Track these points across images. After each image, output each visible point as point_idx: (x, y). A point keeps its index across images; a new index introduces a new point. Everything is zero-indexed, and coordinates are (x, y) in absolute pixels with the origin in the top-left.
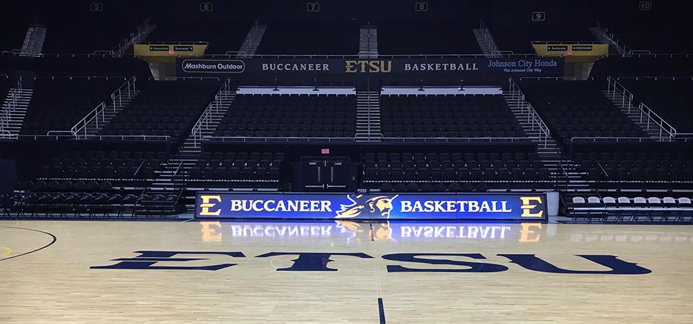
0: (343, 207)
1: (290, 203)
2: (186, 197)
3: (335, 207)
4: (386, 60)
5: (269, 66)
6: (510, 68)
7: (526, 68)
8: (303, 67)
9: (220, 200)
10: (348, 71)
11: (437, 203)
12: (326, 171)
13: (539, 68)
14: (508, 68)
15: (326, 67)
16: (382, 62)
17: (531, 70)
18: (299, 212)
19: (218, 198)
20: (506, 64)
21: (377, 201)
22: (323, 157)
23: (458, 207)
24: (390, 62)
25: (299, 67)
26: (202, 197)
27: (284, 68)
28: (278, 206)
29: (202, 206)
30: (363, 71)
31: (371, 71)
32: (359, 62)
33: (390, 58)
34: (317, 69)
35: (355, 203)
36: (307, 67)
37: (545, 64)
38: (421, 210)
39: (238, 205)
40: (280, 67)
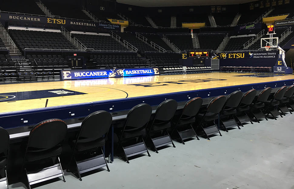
0: (110, 73)
1: (94, 73)
2: (54, 73)
3: (108, 73)
4: (63, 19)
5: (13, 17)
6: (106, 27)
7: (110, 27)
8: (29, 19)
9: (70, 73)
10: (48, 22)
11: (135, 71)
12: (75, 62)
13: (114, 27)
14: (105, 26)
15: (39, 20)
16: (62, 20)
17: (112, 28)
18: (97, 76)
19: (69, 72)
20: (104, 25)
21: (119, 71)
22: (74, 57)
23: (140, 72)
24: (65, 20)
25: (27, 19)
26: (63, 72)
27: (20, 19)
28: (90, 74)
29: (64, 75)
30: (54, 23)
31: (57, 23)
32: (53, 19)
33: (65, 19)
34: (35, 20)
35: (113, 72)
36: (31, 19)
37: (116, 26)
38: (131, 73)
39: (77, 74)
40: (18, 18)
